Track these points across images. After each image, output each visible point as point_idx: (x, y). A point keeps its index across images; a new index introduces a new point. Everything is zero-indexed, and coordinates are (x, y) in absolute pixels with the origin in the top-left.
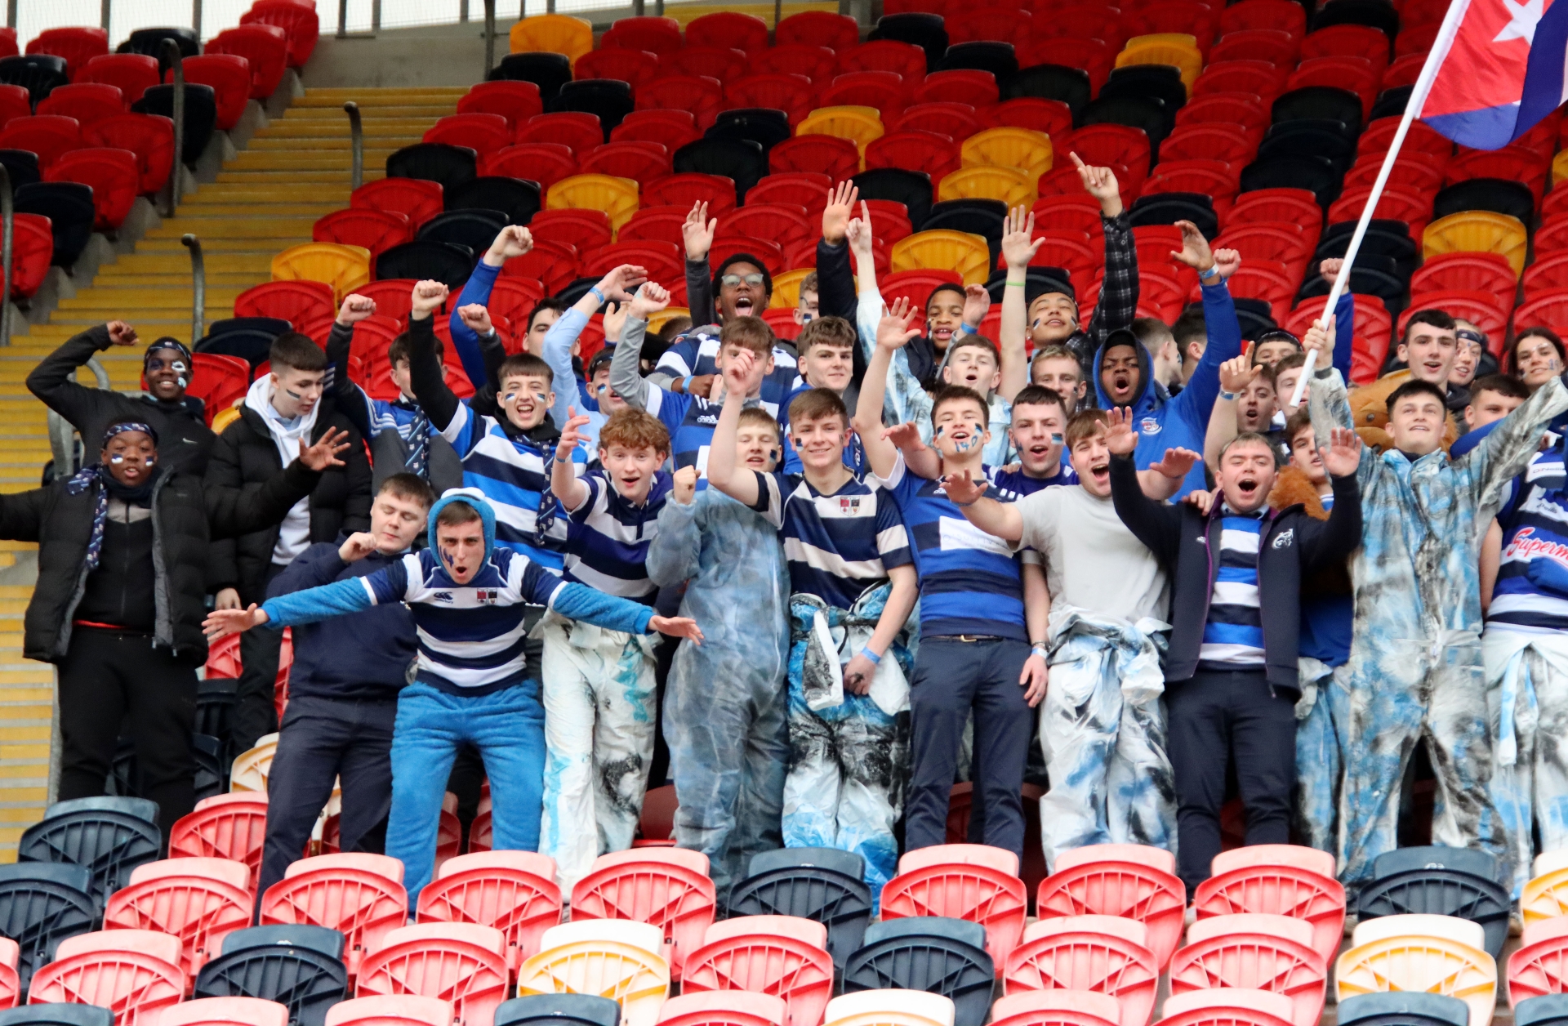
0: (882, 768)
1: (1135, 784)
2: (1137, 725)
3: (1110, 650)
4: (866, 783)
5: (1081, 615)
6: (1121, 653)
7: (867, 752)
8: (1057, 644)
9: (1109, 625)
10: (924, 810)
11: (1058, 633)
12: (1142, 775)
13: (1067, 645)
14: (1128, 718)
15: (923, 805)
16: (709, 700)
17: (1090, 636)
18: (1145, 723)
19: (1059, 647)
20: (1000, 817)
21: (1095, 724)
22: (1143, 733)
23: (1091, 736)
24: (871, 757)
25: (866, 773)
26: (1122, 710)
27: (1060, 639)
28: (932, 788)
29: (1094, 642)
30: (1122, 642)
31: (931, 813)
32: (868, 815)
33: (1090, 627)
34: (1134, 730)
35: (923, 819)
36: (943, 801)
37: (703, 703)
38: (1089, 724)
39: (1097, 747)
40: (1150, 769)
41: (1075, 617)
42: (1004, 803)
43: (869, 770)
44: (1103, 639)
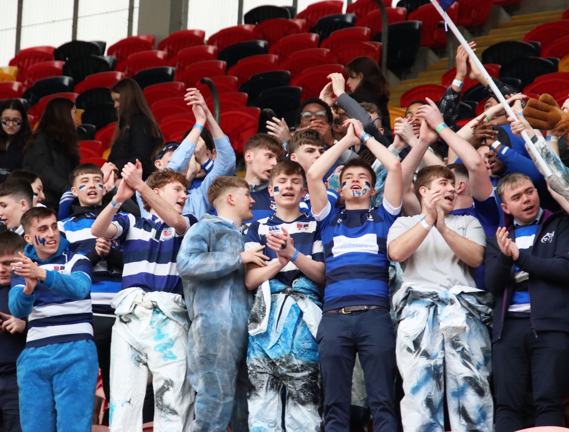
0: (313, 392)
1: (458, 389)
2: (454, 352)
3: (434, 307)
4: (303, 403)
5: (412, 287)
6: (440, 307)
7: (303, 383)
8: (401, 306)
9: (431, 291)
10: (334, 418)
11: (400, 300)
12: (461, 383)
13: (407, 307)
14: (448, 348)
15: (332, 415)
16: (215, 356)
17: (422, 299)
18: (460, 349)
19: (402, 308)
20: (380, 419)
21: (426, 354)
22: (459, 356)
23: (424, 362)
24: (305, 386)
25: (302, 397)
26: (443, 342)
27: (402, 303)
28: (335, 404)
29: (424, 302)
30: (439, 301)
31: (338, 419)
32: (305, 426)
33: (420, 293)
34: (453, 355)
35: (333, 423)
36: (344, 411)
37: (211, 358)
38: (421, 355)
39: (428, 369)
40: (466, 378)
41: (410, 288)
42: (381, 410)
43: (304, 395)
44: (429, 300)
